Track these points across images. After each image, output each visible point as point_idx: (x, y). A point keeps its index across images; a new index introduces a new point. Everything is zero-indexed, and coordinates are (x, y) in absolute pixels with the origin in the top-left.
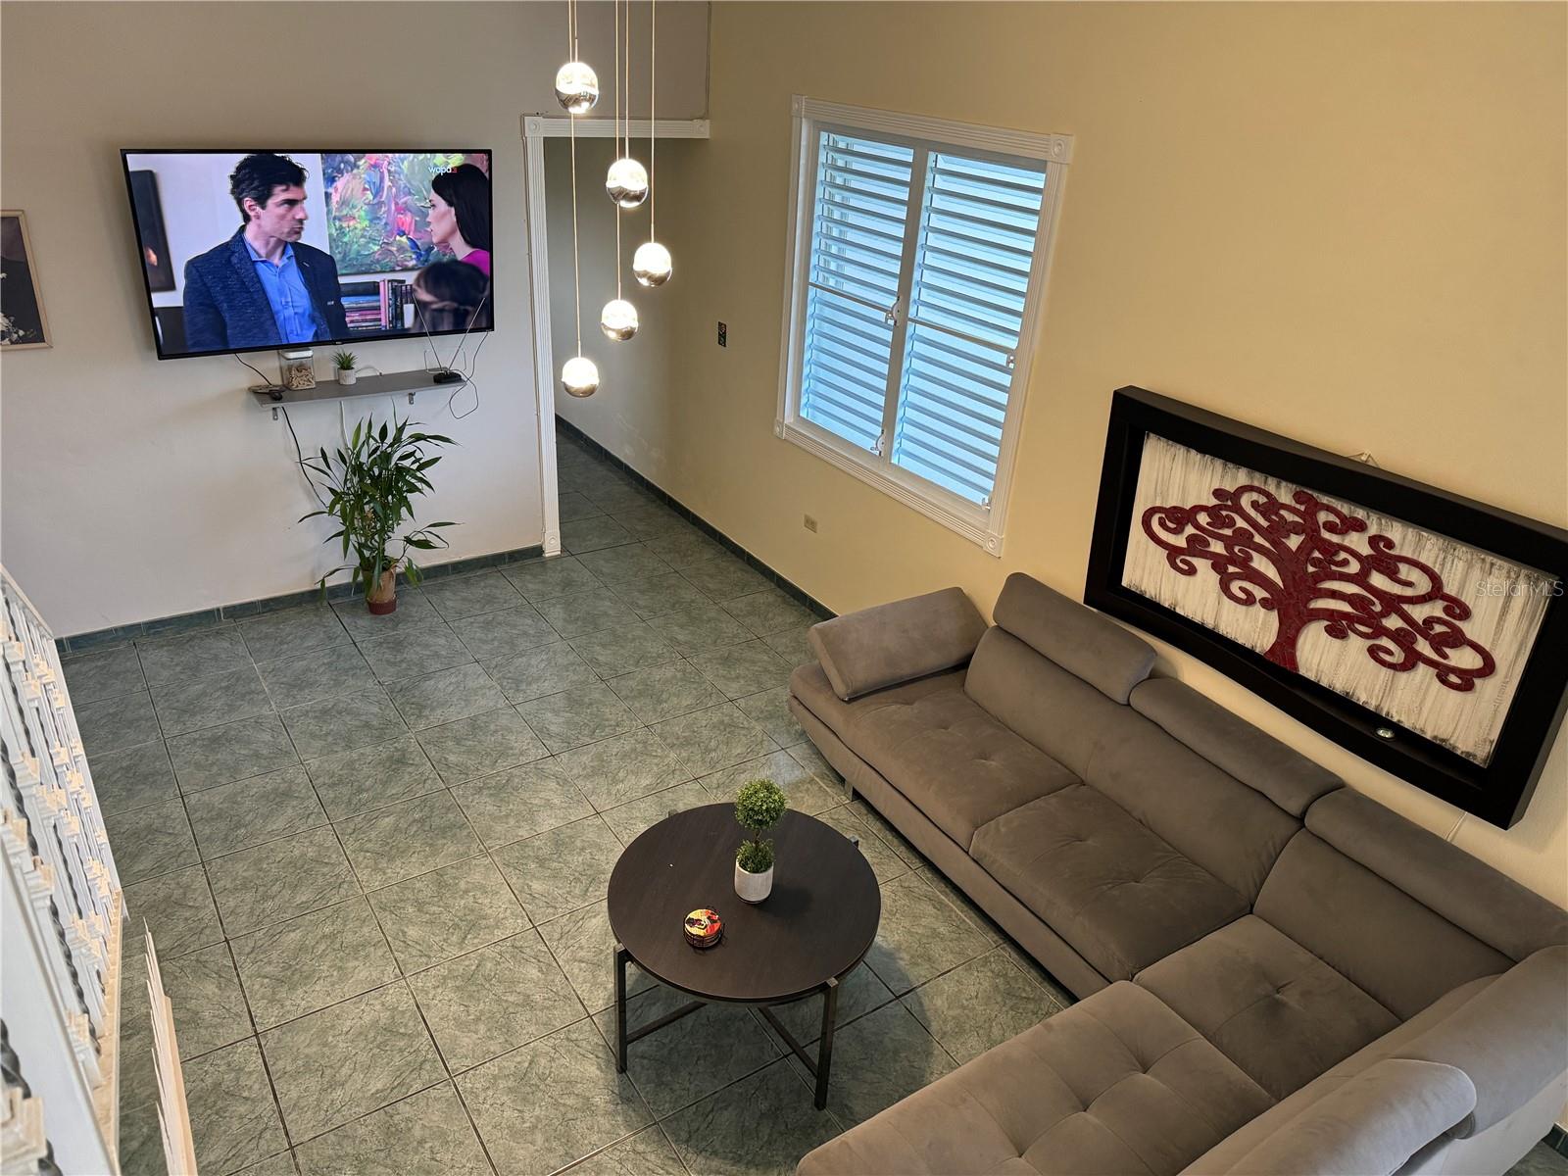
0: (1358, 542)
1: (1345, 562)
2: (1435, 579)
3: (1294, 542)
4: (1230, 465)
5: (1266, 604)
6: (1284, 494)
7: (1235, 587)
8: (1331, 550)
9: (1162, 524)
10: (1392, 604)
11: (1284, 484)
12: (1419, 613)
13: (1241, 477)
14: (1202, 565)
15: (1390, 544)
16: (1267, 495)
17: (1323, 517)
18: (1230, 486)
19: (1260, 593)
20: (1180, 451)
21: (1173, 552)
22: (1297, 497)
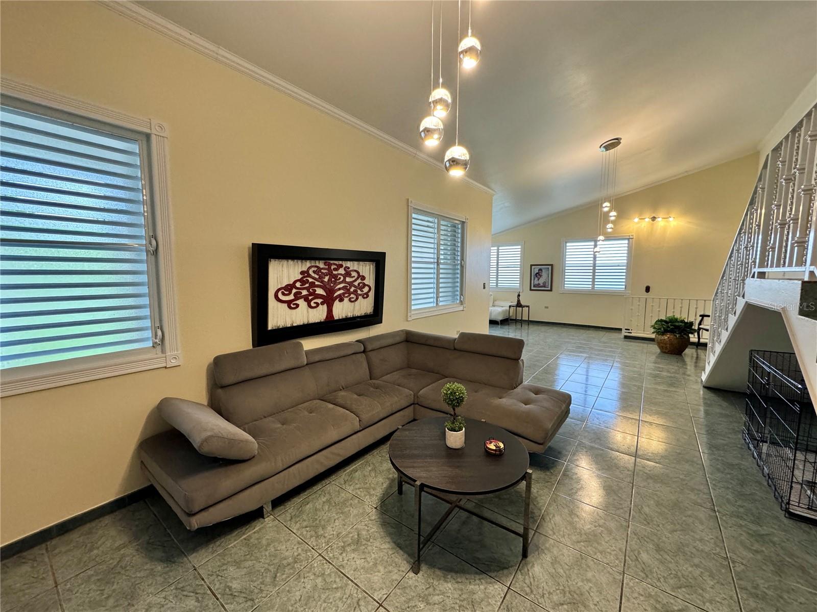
0: (342, 271)
1: (340, 278)
2: (358, 273)
3: (326, 279)
4: (304, 261)
5: (322, 303)
6: (321, 265)
7: (313, 304)
8: (335, 276)
9: (283, 294)
10: (351, 284)
11: (320, 261)
12: (356, 284)
13: (308, 264)
14: (301, 302)
15: (349, 268)
16: (316, 267)
17: (332, 268)
18: (305, 269)
19: (319, 301)
20: (285, 262)
21: (289, 303)
22: (325, 264)
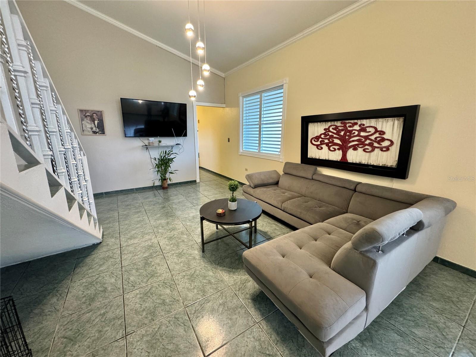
0: (357, 127)
1: (354, 133)
2: (375, 128)
3: (342, 133)
5: (339, 149)
6: (338, 124)
7: (331, 149)
8: (350, 132)
9: (314, 141)
10: (366, 138)
11: (338, 122)
12: (373, 138)
13: (329, 124)
14: (324, 146)
15: (364, 125)
16: (335, 125)
17: (348, 125)
18: (327, 127)
19: (337, 147)
20: (316, 124)
21: (317, 146)
22: (341, 123)
